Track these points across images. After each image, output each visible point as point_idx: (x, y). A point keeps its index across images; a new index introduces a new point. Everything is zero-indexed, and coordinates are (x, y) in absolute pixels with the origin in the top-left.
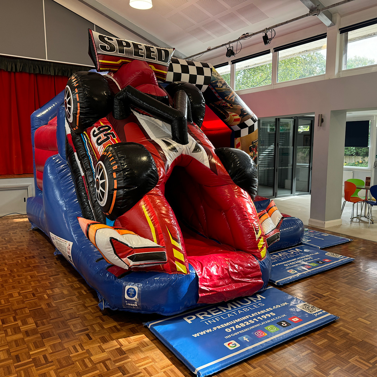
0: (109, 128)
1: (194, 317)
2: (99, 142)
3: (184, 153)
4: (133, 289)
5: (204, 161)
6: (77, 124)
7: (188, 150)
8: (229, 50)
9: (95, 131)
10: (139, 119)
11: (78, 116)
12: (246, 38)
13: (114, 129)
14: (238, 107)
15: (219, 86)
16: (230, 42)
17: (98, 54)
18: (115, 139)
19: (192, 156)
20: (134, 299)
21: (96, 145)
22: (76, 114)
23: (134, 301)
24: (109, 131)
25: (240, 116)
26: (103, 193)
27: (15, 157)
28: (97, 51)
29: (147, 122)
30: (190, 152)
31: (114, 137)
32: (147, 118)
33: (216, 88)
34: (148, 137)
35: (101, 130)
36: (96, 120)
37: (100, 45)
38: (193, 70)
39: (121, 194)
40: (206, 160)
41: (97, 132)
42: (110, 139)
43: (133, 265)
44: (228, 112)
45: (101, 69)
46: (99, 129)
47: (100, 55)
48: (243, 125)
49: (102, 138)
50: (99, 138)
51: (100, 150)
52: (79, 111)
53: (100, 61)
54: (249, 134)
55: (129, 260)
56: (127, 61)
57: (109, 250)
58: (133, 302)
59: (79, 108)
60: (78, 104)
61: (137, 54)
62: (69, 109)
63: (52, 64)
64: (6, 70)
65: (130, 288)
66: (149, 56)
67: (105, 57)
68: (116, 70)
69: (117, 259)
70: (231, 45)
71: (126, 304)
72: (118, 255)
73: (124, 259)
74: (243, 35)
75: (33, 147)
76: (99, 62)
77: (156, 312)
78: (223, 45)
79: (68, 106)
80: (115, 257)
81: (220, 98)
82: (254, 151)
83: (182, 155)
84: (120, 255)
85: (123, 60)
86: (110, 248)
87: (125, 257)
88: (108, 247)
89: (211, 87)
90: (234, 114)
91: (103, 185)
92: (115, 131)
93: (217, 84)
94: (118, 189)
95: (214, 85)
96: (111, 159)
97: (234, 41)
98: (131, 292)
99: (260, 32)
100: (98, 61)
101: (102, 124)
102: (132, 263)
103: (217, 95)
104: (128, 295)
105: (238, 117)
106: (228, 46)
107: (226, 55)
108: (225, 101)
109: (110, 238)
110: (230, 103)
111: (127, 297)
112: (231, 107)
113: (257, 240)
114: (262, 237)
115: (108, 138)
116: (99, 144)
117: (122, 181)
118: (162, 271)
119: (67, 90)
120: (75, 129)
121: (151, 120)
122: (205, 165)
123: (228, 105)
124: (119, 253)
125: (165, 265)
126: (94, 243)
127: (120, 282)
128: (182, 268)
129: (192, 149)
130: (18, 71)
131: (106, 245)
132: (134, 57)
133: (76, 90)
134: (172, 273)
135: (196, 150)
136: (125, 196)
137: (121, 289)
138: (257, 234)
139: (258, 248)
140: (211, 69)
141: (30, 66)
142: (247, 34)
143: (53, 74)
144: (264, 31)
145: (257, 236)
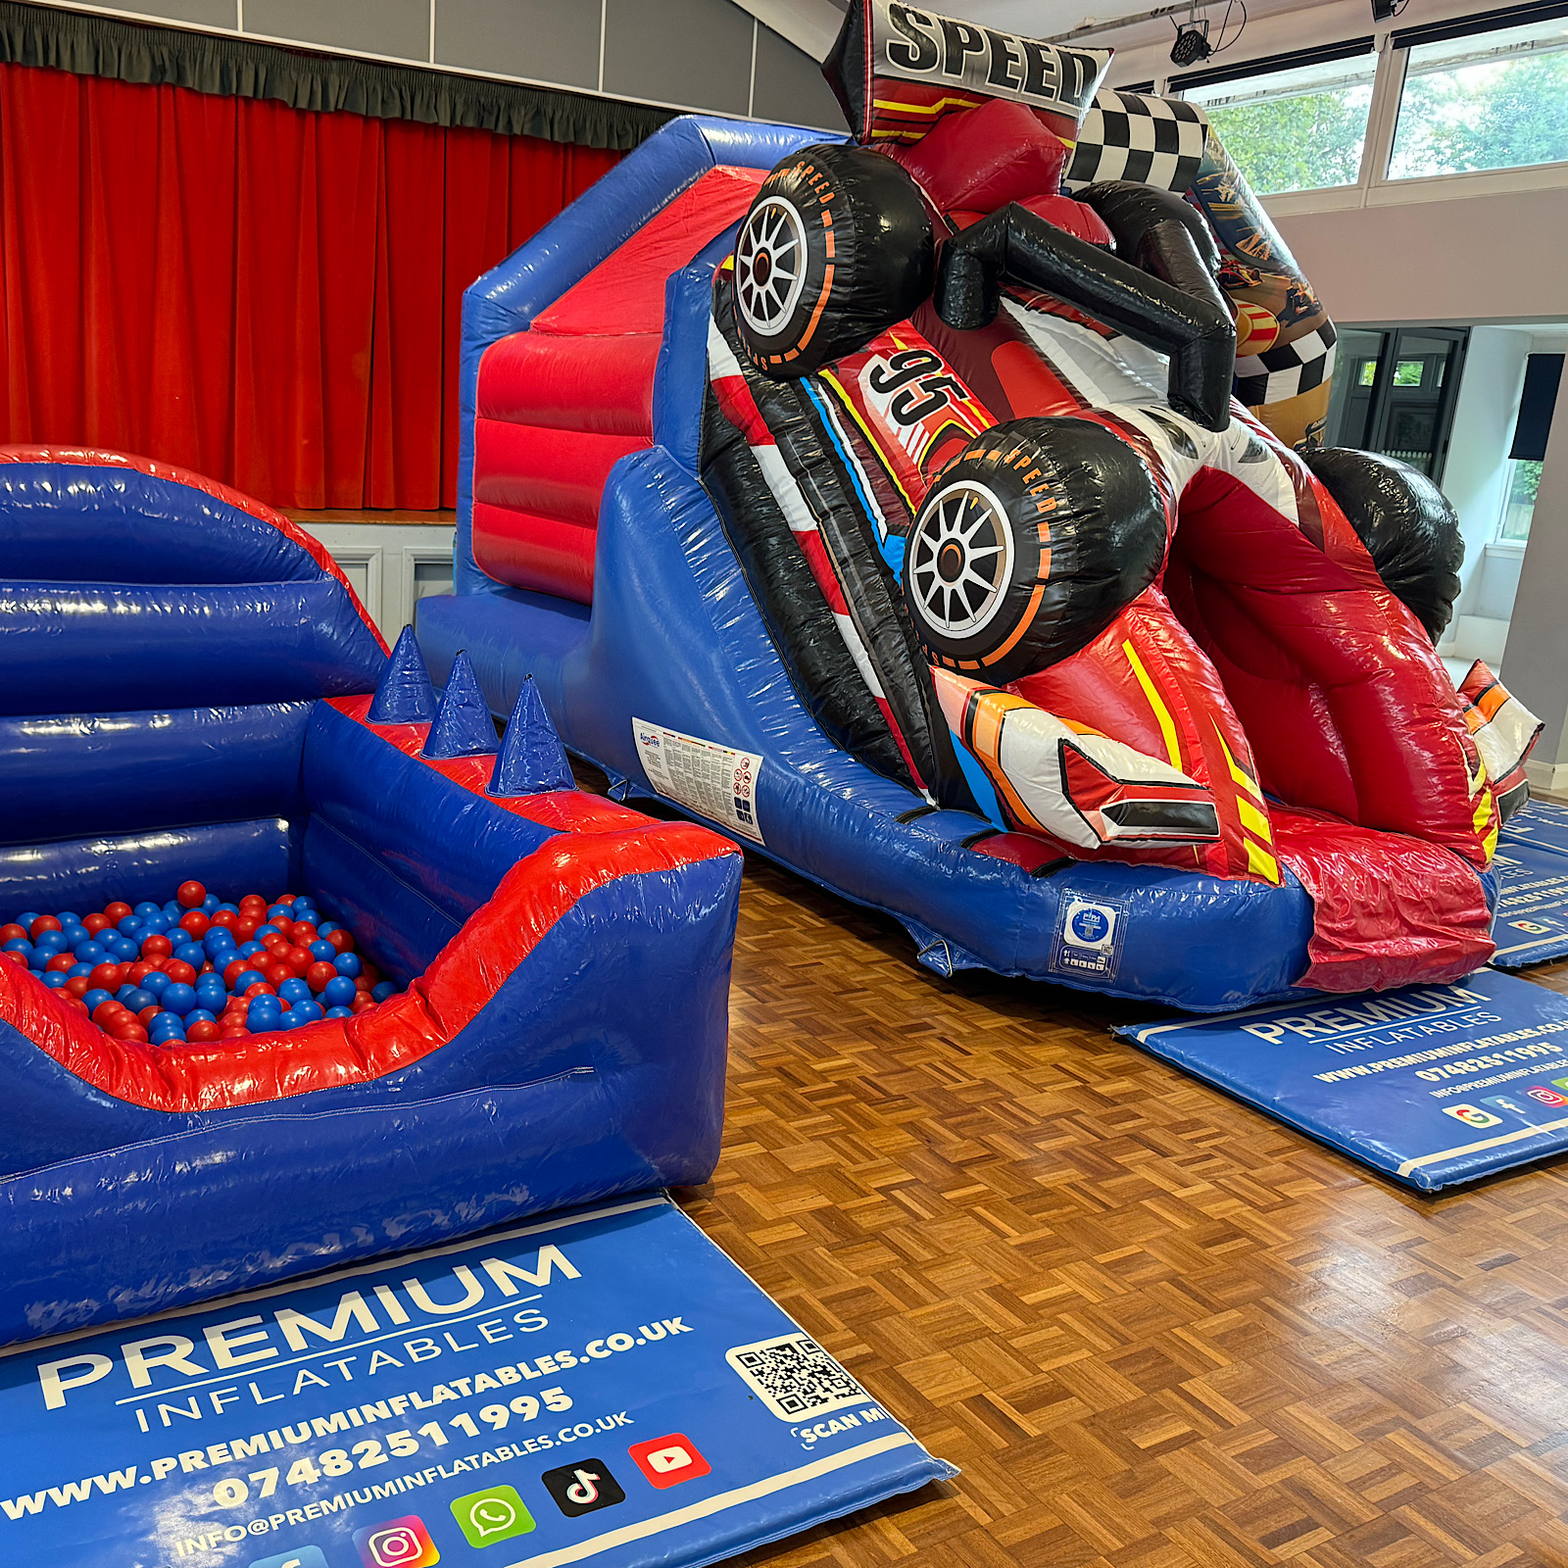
0: (935, 364)
2: (905, 410)
3: (1211, 465)
4: (1096, 913)
5: (1276, 495)
6: (803, 344)
7: (1228, 450)
8: (1190, 33)
9: (878, 371)
10: (1030, 330)
11: (817, 312)
13: (952, 366)
14: (1278, 283)
15: (1223, 198)
17: (875, 77)
18: (965, 400)
19: (1236, 475)
20: (1097, 945)
21: (892, 424)
22: (814, 305)
23: (1098, 953)
24: (938, 373)
25: (1279, 319)
26: (977, 594)
27: (305, 442)
28: (872, 67)
29: (1063, 341)
30: (1232, 459)
31: (963, 396)
32: (1060, 326)
33: (1210, 205)
34: (1081, 400)
35: (906, 366)
36: (877, 327)
37: (889, 41)
39: (1057, 598)
40: (1285, 492)
41: (889, 373)
42: (948, 403)
43: (1118, 838)
44: (1237, 302)
45: (875, 133)
46: (895, 365)
47: (876, 82)
48: (1281, 357)
49: (916, 398)
50: (906, 397)
51: (912, 441)
52: (825, 296)
53: (878, 103)
54: (1300, 393)
55: (1106, 819)
56: (961, 102)
57: (1048, 779)
58: (1094, 955)
59: (828, 285)
60: (830, 270)
61: (999, 76)
62: (782, 286)
63: (446, 80)
65: (1082, 913)
66: (1035, 85)
67: (892, 88)
68: (918, 136)
69: (1069, 813)
70: (1199, 13)
71: (1064, 962)
72: (1074, 797)
73: (1089, 815)
76: (873, 109)
77: (1160, 998)
78: (1156, 14)
79: (776, 272)
80: (1063, 804)
83: (1203, 469)
84: (1079, 799)
85: (951, 101)
86: (1051, 773)
87: (1093, 807)
88: (1047, 768)
89: (1193, 200)
90: (1258, 310)
91: (987, 567)
92: (958, 374)
93: (1220, 188)
94: (1047, 582)
95: (1206, 192)
96: (1031, 475)
98: (1091, 924)
100: (872, 104)
101: (900, 345)
102: (1113, 830)
104: (1078, 930)
105: (1270, 323)
107: (1173, 56)
108: (1233, 258)
109: (1060, 740)
110: (1251, 266)
111: (1071, 936)
112: (1254, 283)
115: (940, 399)
116: (906, 420)
117: (1070, 554)
118: (1195, 866)
119: (778, 217)
120: (776, 359)
121: (1075, 332)
122: (1280, 510)
123: (1245, 274)
124: (1078, 792)
125: (1212, 847)
126: (991, 752)
127: (1046, 889)
128: (1262, 862)
129: (1242, 449)
130: (332, 109)
131: (1041, 762)
132: (987, 87)
133: (827, 218)
134: (1229, 877)
135: (1253, 453)
136: (1073, 606)
137: (1053, 914)
138: (1474, 777)
139: (1471, 826)
140: (1204, 128)
141: (371, 90)
143: (445, 122)
145: (1474, 786)
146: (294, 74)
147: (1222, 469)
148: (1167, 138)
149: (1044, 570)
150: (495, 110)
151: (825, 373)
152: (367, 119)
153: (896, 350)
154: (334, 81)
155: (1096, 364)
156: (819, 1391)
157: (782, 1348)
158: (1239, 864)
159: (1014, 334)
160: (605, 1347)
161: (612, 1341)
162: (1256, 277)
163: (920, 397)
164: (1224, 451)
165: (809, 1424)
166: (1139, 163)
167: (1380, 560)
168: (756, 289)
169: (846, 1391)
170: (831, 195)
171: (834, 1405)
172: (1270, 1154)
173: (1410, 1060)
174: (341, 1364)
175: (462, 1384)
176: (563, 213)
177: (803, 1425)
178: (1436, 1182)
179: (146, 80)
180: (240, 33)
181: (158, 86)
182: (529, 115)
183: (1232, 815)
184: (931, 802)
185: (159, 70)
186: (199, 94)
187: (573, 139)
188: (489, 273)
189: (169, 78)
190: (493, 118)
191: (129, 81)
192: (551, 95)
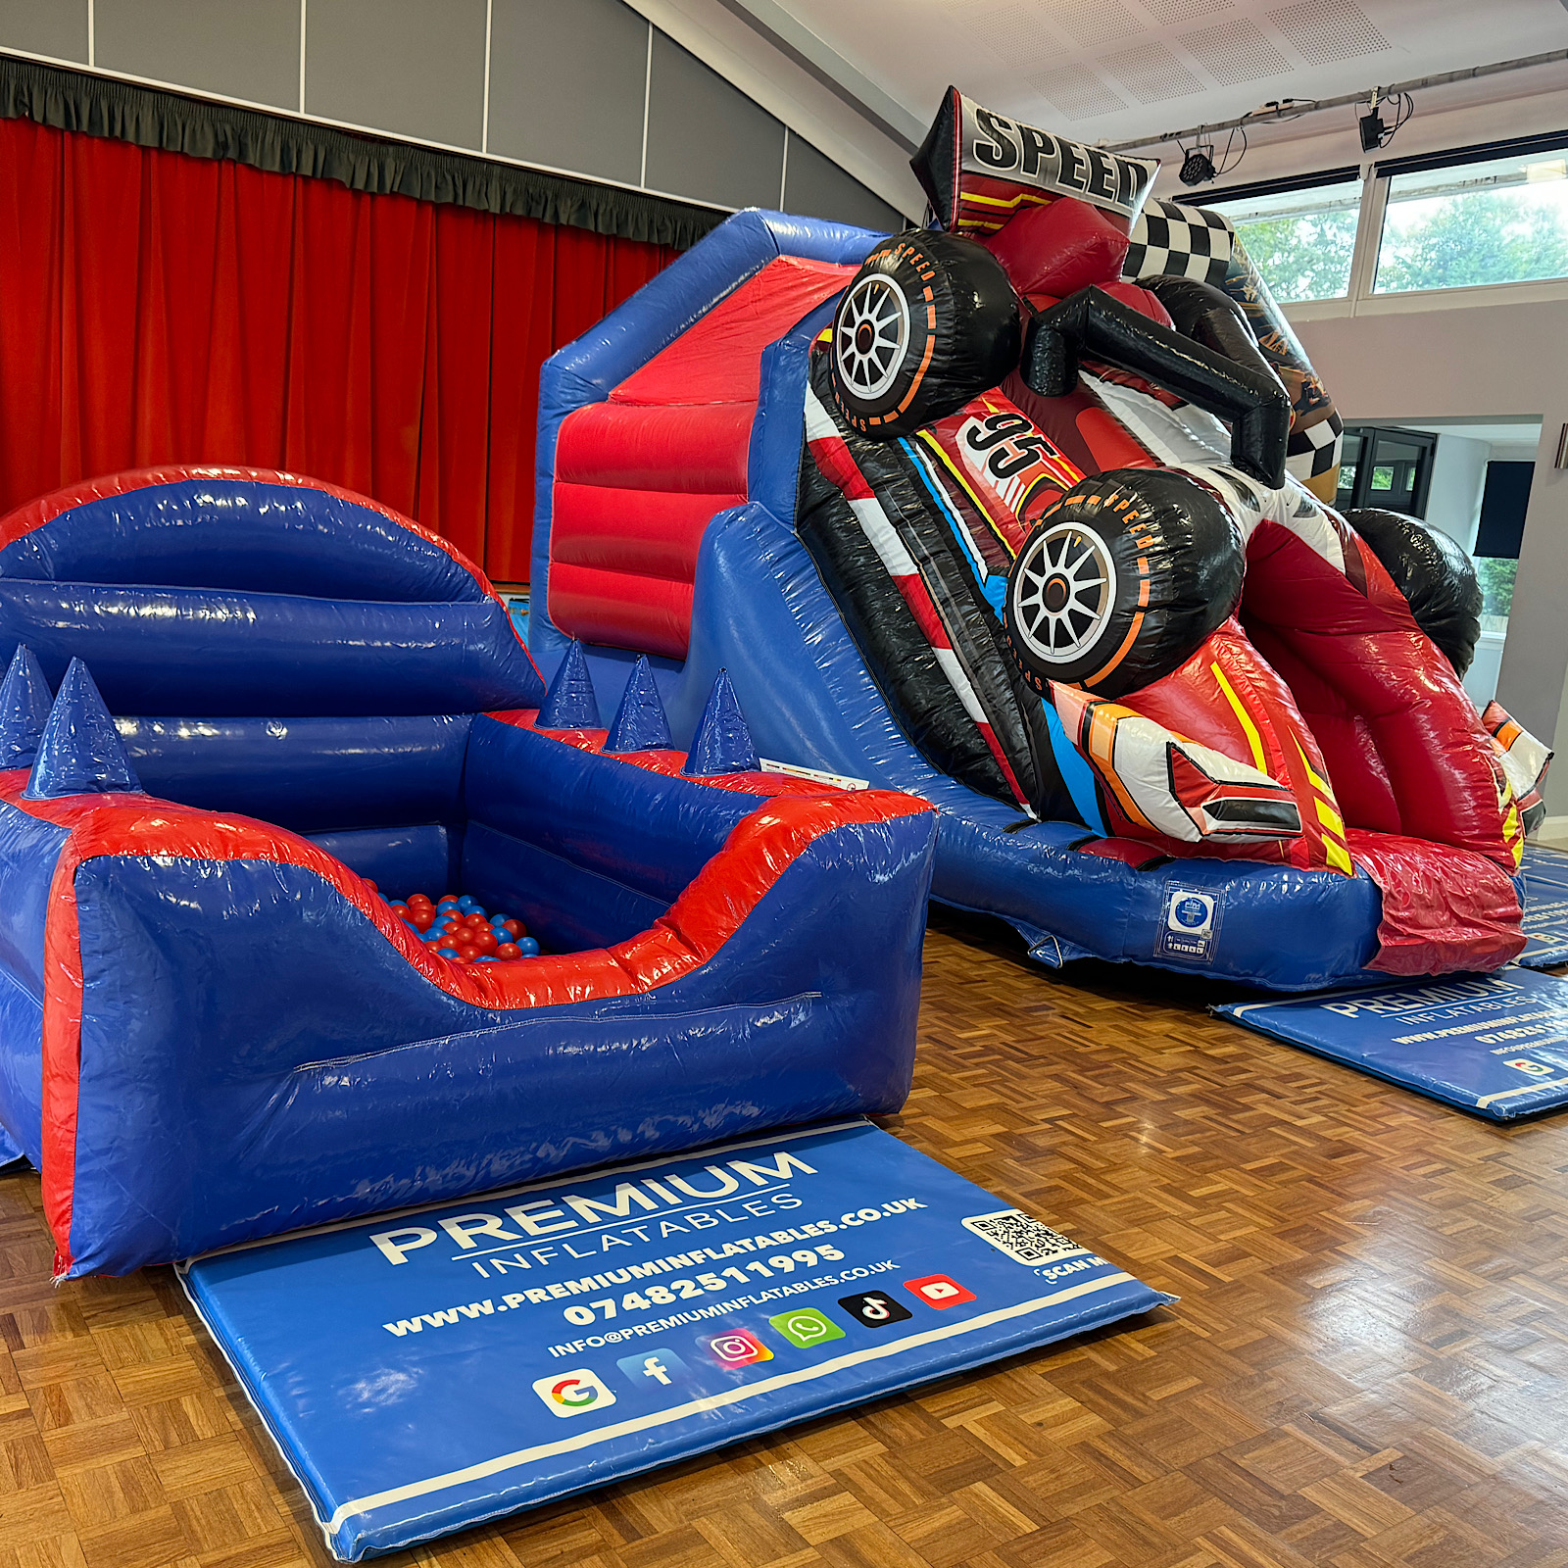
0: (1025, 427)
2: (1001, 465)
3: (1270, 519)
4: (1197, 901)
5: (1325, 547)
6: (903, 407)
7: (1284, 506)
8: (1195, 156)
9: (974, 431)
10: (1106, 399)
11: (918, 378)
12: (1279, 117)
13: (1041, 428)
14: (1294, 376)
15: (1247, 298)
16: (1205, 128)
17: (963, 172)
18: (1055, 457)
19: (1291, 528)
20: (1197, 930)
21: (991, 478)
22: (915, 371)
23: (1197, 938)
24: (1029, 434)
26: (1082, 622)
28: (960, 163)
29: (1135, 408)
30: (1288, 514)
31: (1053, 453)
32: (1132, 396)
34: (1156, 461)
37: (975, 141)
38: (1180, 238)
39: (1155, 624)
40: (1333, 544)
41: (985, 433)
42: (1041, 459)
43: (1217, 832)
45: (961, 222)
46: (990, 425)
47: (963, 177)
48: (1297, 444)
49: (1011, 455)
50: (1002, 453)
52: (925, 363)
53: (965, 196)
55: (1207, 815)
56: (1034, 199)
57: (1157, 778)
58: (1194, 939)
59: (929, 354)
60: (931, 340)
61: (1067, 178)
62: (885, 355)
63: (497, 170)
64: (348, 186)
65: (1187, 900)
66: (1097, 187)
67: (977, 182)
68: (997, 227)
69: (1176, 809)
70: (1204, 139)
71: (1167, 946)
72: (1179, 795)
73: (1192, 811)
74: (1269, 105)
76: (960, 201)
77: (1252, 979)
78: (1164, 138)
79: (879, 342)
80: (1170, 800)
83: (1263, 522)
84: (1184, 796)
85: (1026, 197)
86: (1160, 773)
87: (1196, 804)
88: (1156, 769)
91: (1091, 598)
92: (1046, 434)
93: (1244, 289)
94: (1151, 607)
96: (1130, 516)
97: (1222, 126)
98: (1191, 910)
100: (959, 196)
101: (992, 409)
102: (1213, 824)
104: (1179, 917)
106: (1190, 142)
107: (1181, 176)
109: (1168, 743)
111: (1174, 924)
115: (1033, 457)
116: (1002, 474)
117: (1166, 584)
118: (1280, 859)
119: (881, 292)
120: (875, 421)
121: (1145, 401)
122: (1329, 560)
124: (1184, 790)
125: (1295, 842)
126: (1106, 756)
127: (1150, 884)
128: (1338, 856)
129: (1295, 507)
130: (388, 192)
131: (1151, 763)
132: (1057, 187)
133: (928, 293)
134: (1310, 869)
135: (1305, 510)
136: (1168, 631)
137: (1158, 903)
138: (1502, 792)
139: (1502, 836)
140: (1231, 235)
141: (425, 175)
142: (1285, 101)
143: (495, 209)
144: (1365, 97)
145: (1503, 800)
146: (351, 157)
147: (1279, 522)
148: (1200, 240)
149: (1143, 599)
150: (543, 200)
151: (923, 433)
152: (420, 203)
153: (989, 413)
154: (390, 166)
155: (1167, 428)
156: (1048, 1245)
157: (1007, 1218)
158: (1318, 857)
159: (1092, 401)
160: (857, 1218)
161: (862, 1213)
163: (1015, 454)
164: (1281, 507)
165: (1050, 1266)
166: (1178, 261)
167: (1415, 605)
168: (858, 356)
169: (1071, 1246)
170: (931, 274)
171: (1062, 1255)
173: (1468, 1029)
174: (636, 1230)
175: (746, 1242)
176: (637, 294)
177: (1043, 1268)
179: (209, 154)
180: (302, 115)
181: (220, 161)
182: (576, 207)
183: (1312, 814)
184: (1032, 815)
185: (222, 146)
186: (259, 171)
187: (615, 232)
188: (567, 347)
189: (232, 154)
190: (541, 208)
191: (192, 154)
192: (596, 189)
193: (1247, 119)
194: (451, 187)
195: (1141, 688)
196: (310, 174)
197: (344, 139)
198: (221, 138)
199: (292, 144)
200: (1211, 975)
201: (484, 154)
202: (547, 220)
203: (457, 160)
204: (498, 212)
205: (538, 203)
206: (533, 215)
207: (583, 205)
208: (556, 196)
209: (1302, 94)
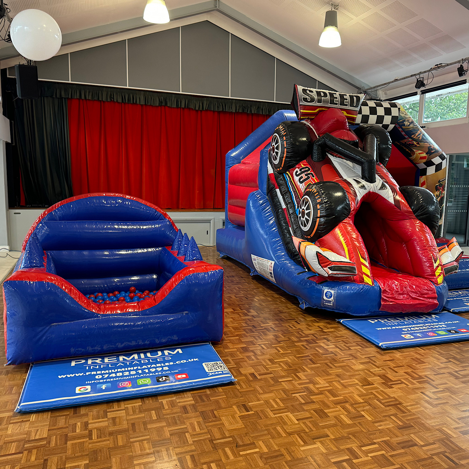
0: (309, 170)
1: (376, 321)
2: (301, 180)
3: (371, 191)
4: (329, 292)
5: (389, 198)
6: (282, 166)
7: (375, 187)
8: (419, 80)
9: (297, 172)
10: (333, 161)
11: (284, 159)
12: (439, 68)
13: (313, 170)
14: (425, 145)
15: (406, 125)
16: (421, 73)
17: (300, 105)
18: (314, 178)
19: (378, 193)
20: (330, 299)
21: (298, 183)
22: (283, 157)
23: (330, 301)
24: (309, 172)
25: (427, 154)
26: (308, 221)
27: (198, 192)
28: (299, 103)
32: (339, 160)
33: (403, 127)
34: (341, 177)
35: (302, 170)
36: (298, 162)
37: (302, 97)
38: (380, 111)
39: (322, 221)
40: (391, 197)
41: (299, 172)
42: (310, 179)
43: (332, 274)
44: (414, 150)
45: (301, 117)
47: (301, 106)
48: (430, 163)
50: (302, 177)
51: (302, 187)
52: (285, 155)
53: (301, 111)
54: (435, 172)
55: (329, 270)
56: (323, 109)
57: (315, 260)
58: (330, 302)
59: (285, 153)
60: (285, 149)
61: (332, 102)
62: (277, 153)
63: (234, 101)
64: (194, 109)
65: (328, 292)
66: (342, 103)
67: (305, 107)
68: (314, 117)
69: (320, 268)
70: (422, 76)
71: (324, 304)
73: (325, 269)
74: (436, 65)
75: (226, 183)
76: (300, 112)
77: (347, 312)
78: (412, 76)
79: (276, 150)
80: (319, 266)
81: (406, 137)
82: (441, 190)
83: (369, 192)
84: (322, 265)
85: (320, 109)
86: (316, 259)
87: (326, 267)
89: (397, 126)
90: (420, 152)
91: (309, 214)
92: (314, 172)
93: (405, 123)
94: (320, 217)
95: (401, 124)
96: (316, 194)
97: (425, 72)
98: (328, 294)
99: (455, 63)
101: (303, 166)
102: (331, 272)
103: (403, 133)
104: (326, 296)
105: (424, 155)
106: (418, 77)
107: (416, 87)
108: (411, 139)
109: (316, 252)
110: (416, 141)
111: (325, 298)
112: (418, 145)
113: (435, 268)
114: (440, 266)
115: (308, 178)
116: (301, 182)
117: (324, 211)
118: (352, 281)
119: (276, 138)
120: (278, 169)
121: (343, 162)
122: (390, 201)
123: (415, 143)
124: (321, 264)
125: (355, 277)
126: (304, 255)
127: (320, 287)
128: (368, 281)
129: (379, 187)
130: (205, 109)
131: (313, 257)
132: (329, 105)
133: (284, 138)
134: (360, 284)
135: (382, 188)
136: (325, 223)
137: (321, 292)
138: (435, 263)
139: (435, 275)
140: (399, 109)
141: (214, 104)
142: (440, 64)
143: (234, 111)
144: (459, 62)
145: (435, 265)
146: (195, 102)
147: (374, 192)
148: (388, 111)
149: (319, 215)
150: (247, 107)
151: (287, 172)
152: (214, 111)
153: (302, 167)
154: (205, 103)
155: (346, 169)
158: (362, 280)
159: (330, 162)
162: (418, 144)
163: (305, 177)
166: (380, 118)
167: (414, 212)
168: (273, 154)
170: (285, 133)
172: (354, 342)
178: (386, 347)
179: (157, 105)
180: (181, 93)
181: (161, 106)
182: (256, 108)
183: (360, 270)
184: (306, 270)
185: (161, 102)
186: (171, 108)
187: (268, 114)
188: (232, 150)
189: (163, 104)
190: (247, 110)
191: (154, 105)
192: (262, 103)
193: (431, 69)
194: (221, 107)
195: (322, 237)
196: (184, 107)
197: (193, 97)
198: (161, 101)
199: (179, 100)
200: (336, 311)
201: (230, 97)
202: (249, 112)
203: (223, 100)
204: (235, 112)
205: (246, 108)
206: (245, 112)
207: (258, 108)
208: (251, 106)
209: (444, 61)
